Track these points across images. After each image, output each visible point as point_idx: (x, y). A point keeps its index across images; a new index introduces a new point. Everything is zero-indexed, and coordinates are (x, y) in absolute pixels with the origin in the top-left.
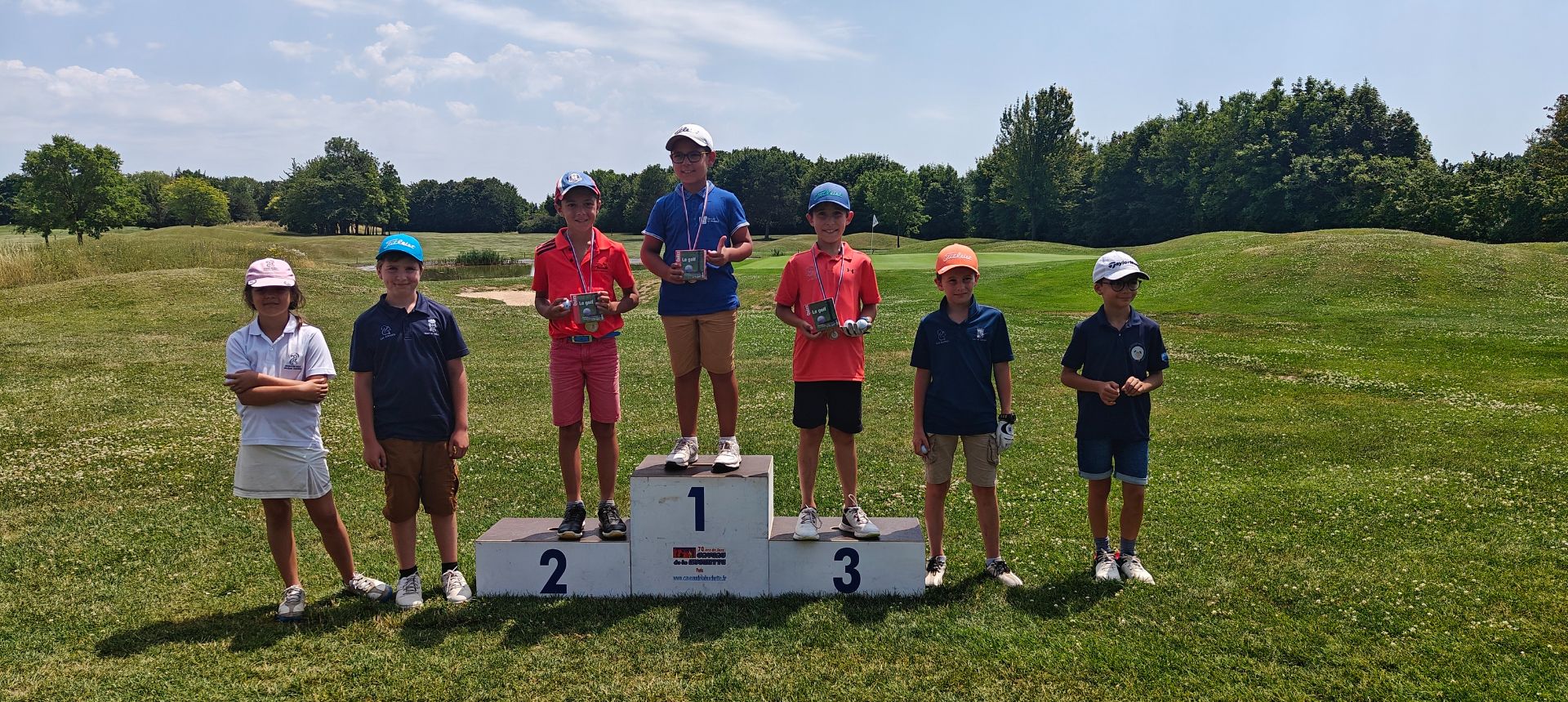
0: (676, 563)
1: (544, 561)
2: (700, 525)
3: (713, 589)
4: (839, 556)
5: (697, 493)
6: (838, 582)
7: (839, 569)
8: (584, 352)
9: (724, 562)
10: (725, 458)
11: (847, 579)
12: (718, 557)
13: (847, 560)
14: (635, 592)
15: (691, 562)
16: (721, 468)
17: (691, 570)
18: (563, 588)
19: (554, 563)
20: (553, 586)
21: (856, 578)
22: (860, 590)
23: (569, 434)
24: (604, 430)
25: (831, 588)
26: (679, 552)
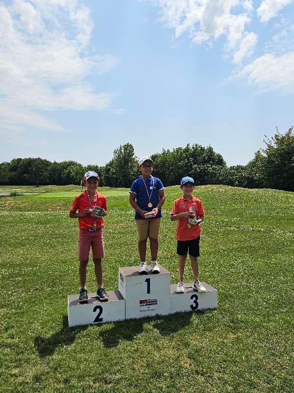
0: (141, 306)
1: (95, 310)
2: (149, 292)
3: (152, 314)
4: (192, 298)
5: (148, 281)
6: (192, 306)
7: (192, 302)
8: (93, 234)
9: (157, 304)
10: (156, 268)
11: (194, 305)
12: (155, 302)
13: (194, 299)
14: (128, 317)
15: (146, 305)
16: (156, 272)
17: (146, 308)
18: (101, 319)
19: (98, 310)
20: (98, 319)
21: (197, 304)
22: (199, 307)
25: (190, 309)
26: (141, 302)
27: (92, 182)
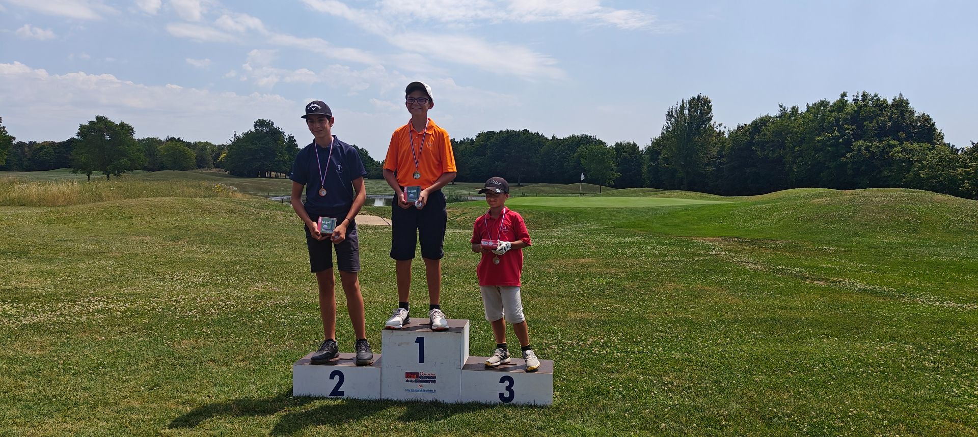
0: (407, 381)
1: (332, 377)
2: (421, 360)
3: (428, 397)
4: (503, 380)
5: (420, 341)
6: (501, 396)
7: (502, 388)
9: (434, 382)
11: (507, 394)
12: (431, 379)
13: (507, 383)
14: (383, 397)
15: (416, 381)
17: (416, 385)
18: (342, 393)
19: (337, 378)
20: (336, 392)
21: (512, 394)
22: (514, 401)
25: (498, 400)
26: (409, 375)
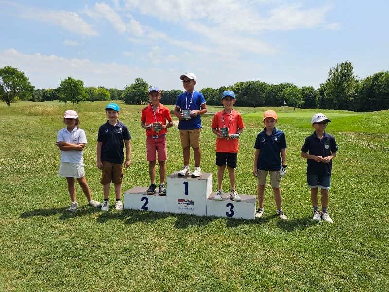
0: (179, 203)
1: (142, 200)
2: (186, 193)
3: (190, 212)
4: (228, 205)
5: (186, 183)
6: (227, 213)
7: (228, 209)
8: (156, 140)
9: (193, 204)
10: (195, 173)
11: (230, 213)
12: (191, 203)
13: (230, 207)
14: (167, 211)
15: (183, 204)
17: (183, 206)
18: (147, 208)
19: (145, 200)
20: (145, 208)
21: (233, 212)
22: (233, 216)
23: (152, 164)
24: (162, 163)
25: (225, 215)
26: (180, 200)
27: (154, 95)
